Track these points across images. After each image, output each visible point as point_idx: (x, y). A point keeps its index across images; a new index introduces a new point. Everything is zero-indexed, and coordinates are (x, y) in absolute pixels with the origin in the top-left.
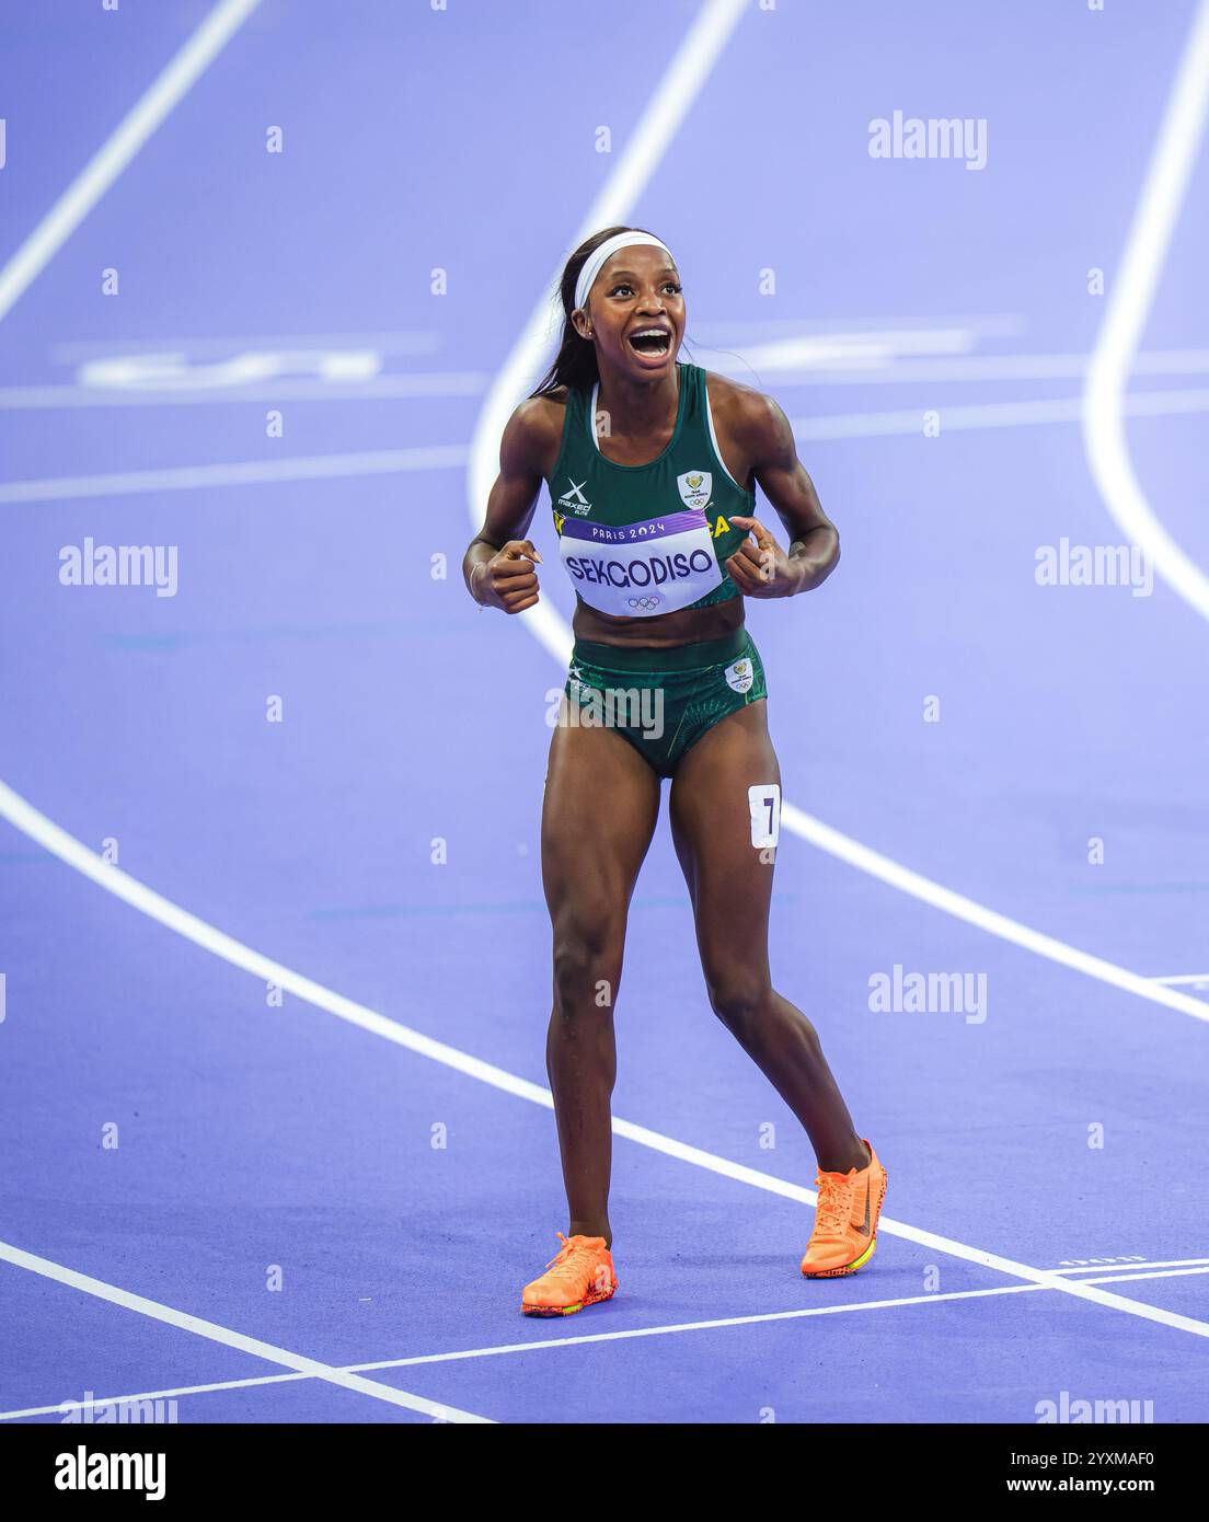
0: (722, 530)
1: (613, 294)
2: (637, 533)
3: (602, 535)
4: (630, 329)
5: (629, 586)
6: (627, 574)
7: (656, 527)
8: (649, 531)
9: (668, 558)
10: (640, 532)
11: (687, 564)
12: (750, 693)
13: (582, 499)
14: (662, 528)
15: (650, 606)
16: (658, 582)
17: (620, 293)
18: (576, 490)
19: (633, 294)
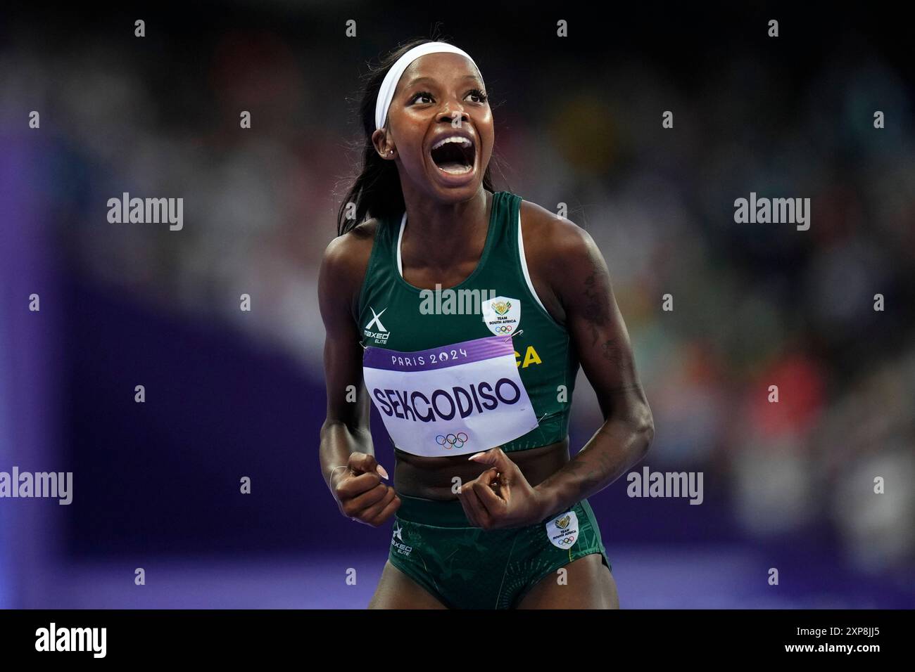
0: (532, 361)
1: (411, 102)
2: (437, 359)
3: (401, 362)
4: (430, 138)
5: (434, 420)
6: (431, 406)
7: (458, 352)
8: (450, 356)
9: (472, 387)
10: (441, 357)
11: (493, 393)
12: (575, 548)
13: (381, 328)
14: (465, 354)
15: (458, 444)
16: (464, 415)
17: (420, 101)
18: (376, 319)
19: (434, 101)
